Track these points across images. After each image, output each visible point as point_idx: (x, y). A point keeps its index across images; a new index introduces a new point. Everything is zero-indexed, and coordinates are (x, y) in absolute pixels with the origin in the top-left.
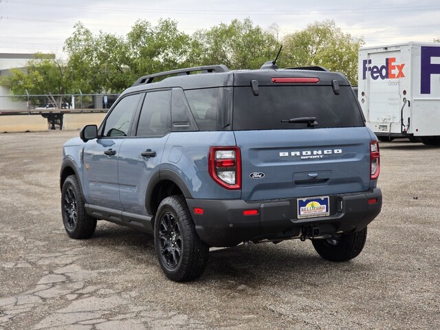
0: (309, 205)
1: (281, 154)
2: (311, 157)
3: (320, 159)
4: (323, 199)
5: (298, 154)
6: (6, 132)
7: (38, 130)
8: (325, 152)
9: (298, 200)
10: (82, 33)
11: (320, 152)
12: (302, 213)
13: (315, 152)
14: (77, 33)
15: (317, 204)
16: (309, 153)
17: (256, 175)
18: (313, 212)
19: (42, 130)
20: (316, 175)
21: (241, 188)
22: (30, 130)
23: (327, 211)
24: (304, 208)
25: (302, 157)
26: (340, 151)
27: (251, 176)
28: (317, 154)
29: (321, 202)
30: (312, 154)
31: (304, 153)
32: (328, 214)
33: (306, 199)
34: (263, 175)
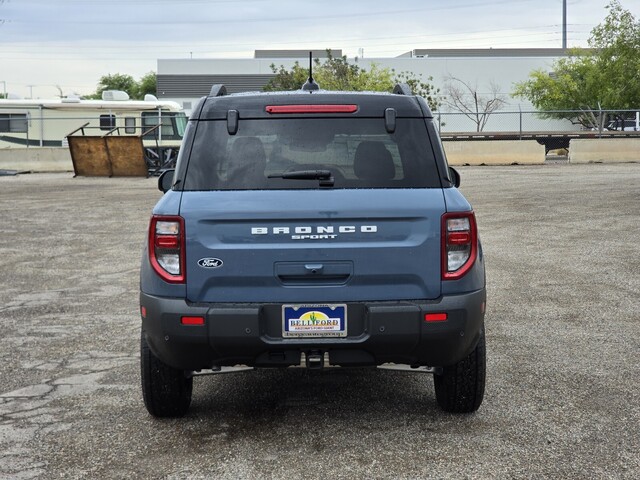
0: (306, 317)
1: (255, 231)
2: (312, 237)
3: (329, 240)
4: (333, 308)
5: (286, 230)
6: (483, 165)
7: (531, 162)
8: (342, 229)
9: (284, 306)
10: (619, 18)
11: (330, 229)
12: (292, 329)
13: (320, 229)
14: (611, 17)
15: (321, 317)
16: (308, 230)
17: (208, 262)
18: (313, 329)
19: (535, 162)
20: (320, 266)
21: (184, 281)
22: (518, 161)
23: (342, 328)
24: (295, 320)
25: (293, 237)
26: (374, 229)
27: (201, 263)
28: (325, 233)
29: (331, 314)
30: (314, 232)
31: (298, 230)
32: (345, 333)
33: (300, 305)
34: (219, 263)
